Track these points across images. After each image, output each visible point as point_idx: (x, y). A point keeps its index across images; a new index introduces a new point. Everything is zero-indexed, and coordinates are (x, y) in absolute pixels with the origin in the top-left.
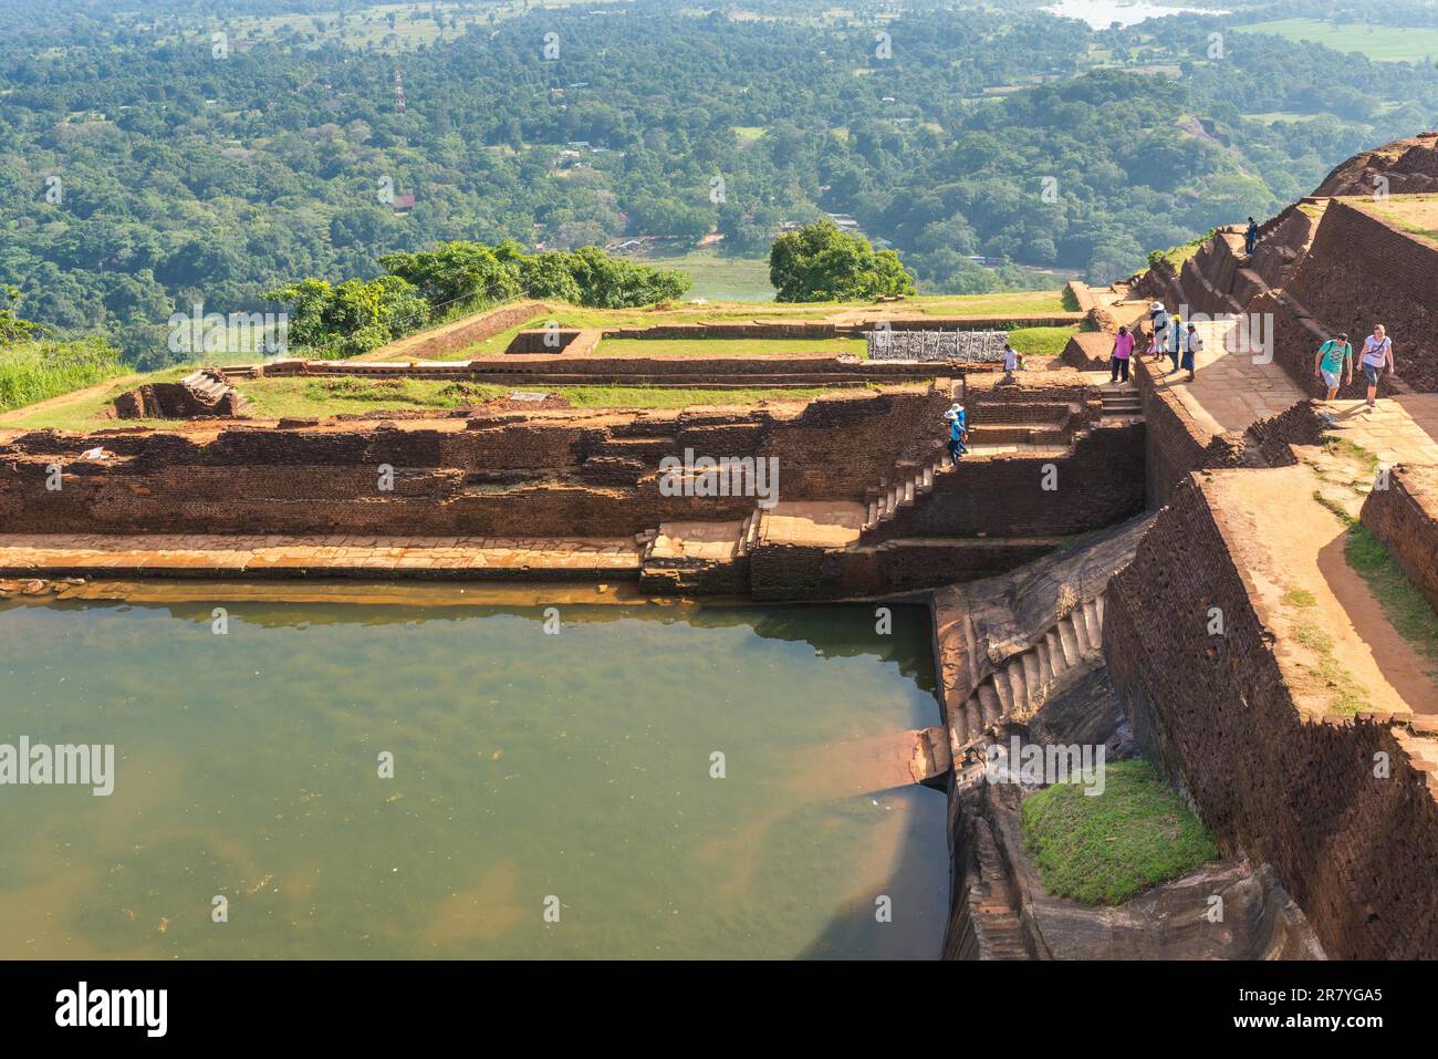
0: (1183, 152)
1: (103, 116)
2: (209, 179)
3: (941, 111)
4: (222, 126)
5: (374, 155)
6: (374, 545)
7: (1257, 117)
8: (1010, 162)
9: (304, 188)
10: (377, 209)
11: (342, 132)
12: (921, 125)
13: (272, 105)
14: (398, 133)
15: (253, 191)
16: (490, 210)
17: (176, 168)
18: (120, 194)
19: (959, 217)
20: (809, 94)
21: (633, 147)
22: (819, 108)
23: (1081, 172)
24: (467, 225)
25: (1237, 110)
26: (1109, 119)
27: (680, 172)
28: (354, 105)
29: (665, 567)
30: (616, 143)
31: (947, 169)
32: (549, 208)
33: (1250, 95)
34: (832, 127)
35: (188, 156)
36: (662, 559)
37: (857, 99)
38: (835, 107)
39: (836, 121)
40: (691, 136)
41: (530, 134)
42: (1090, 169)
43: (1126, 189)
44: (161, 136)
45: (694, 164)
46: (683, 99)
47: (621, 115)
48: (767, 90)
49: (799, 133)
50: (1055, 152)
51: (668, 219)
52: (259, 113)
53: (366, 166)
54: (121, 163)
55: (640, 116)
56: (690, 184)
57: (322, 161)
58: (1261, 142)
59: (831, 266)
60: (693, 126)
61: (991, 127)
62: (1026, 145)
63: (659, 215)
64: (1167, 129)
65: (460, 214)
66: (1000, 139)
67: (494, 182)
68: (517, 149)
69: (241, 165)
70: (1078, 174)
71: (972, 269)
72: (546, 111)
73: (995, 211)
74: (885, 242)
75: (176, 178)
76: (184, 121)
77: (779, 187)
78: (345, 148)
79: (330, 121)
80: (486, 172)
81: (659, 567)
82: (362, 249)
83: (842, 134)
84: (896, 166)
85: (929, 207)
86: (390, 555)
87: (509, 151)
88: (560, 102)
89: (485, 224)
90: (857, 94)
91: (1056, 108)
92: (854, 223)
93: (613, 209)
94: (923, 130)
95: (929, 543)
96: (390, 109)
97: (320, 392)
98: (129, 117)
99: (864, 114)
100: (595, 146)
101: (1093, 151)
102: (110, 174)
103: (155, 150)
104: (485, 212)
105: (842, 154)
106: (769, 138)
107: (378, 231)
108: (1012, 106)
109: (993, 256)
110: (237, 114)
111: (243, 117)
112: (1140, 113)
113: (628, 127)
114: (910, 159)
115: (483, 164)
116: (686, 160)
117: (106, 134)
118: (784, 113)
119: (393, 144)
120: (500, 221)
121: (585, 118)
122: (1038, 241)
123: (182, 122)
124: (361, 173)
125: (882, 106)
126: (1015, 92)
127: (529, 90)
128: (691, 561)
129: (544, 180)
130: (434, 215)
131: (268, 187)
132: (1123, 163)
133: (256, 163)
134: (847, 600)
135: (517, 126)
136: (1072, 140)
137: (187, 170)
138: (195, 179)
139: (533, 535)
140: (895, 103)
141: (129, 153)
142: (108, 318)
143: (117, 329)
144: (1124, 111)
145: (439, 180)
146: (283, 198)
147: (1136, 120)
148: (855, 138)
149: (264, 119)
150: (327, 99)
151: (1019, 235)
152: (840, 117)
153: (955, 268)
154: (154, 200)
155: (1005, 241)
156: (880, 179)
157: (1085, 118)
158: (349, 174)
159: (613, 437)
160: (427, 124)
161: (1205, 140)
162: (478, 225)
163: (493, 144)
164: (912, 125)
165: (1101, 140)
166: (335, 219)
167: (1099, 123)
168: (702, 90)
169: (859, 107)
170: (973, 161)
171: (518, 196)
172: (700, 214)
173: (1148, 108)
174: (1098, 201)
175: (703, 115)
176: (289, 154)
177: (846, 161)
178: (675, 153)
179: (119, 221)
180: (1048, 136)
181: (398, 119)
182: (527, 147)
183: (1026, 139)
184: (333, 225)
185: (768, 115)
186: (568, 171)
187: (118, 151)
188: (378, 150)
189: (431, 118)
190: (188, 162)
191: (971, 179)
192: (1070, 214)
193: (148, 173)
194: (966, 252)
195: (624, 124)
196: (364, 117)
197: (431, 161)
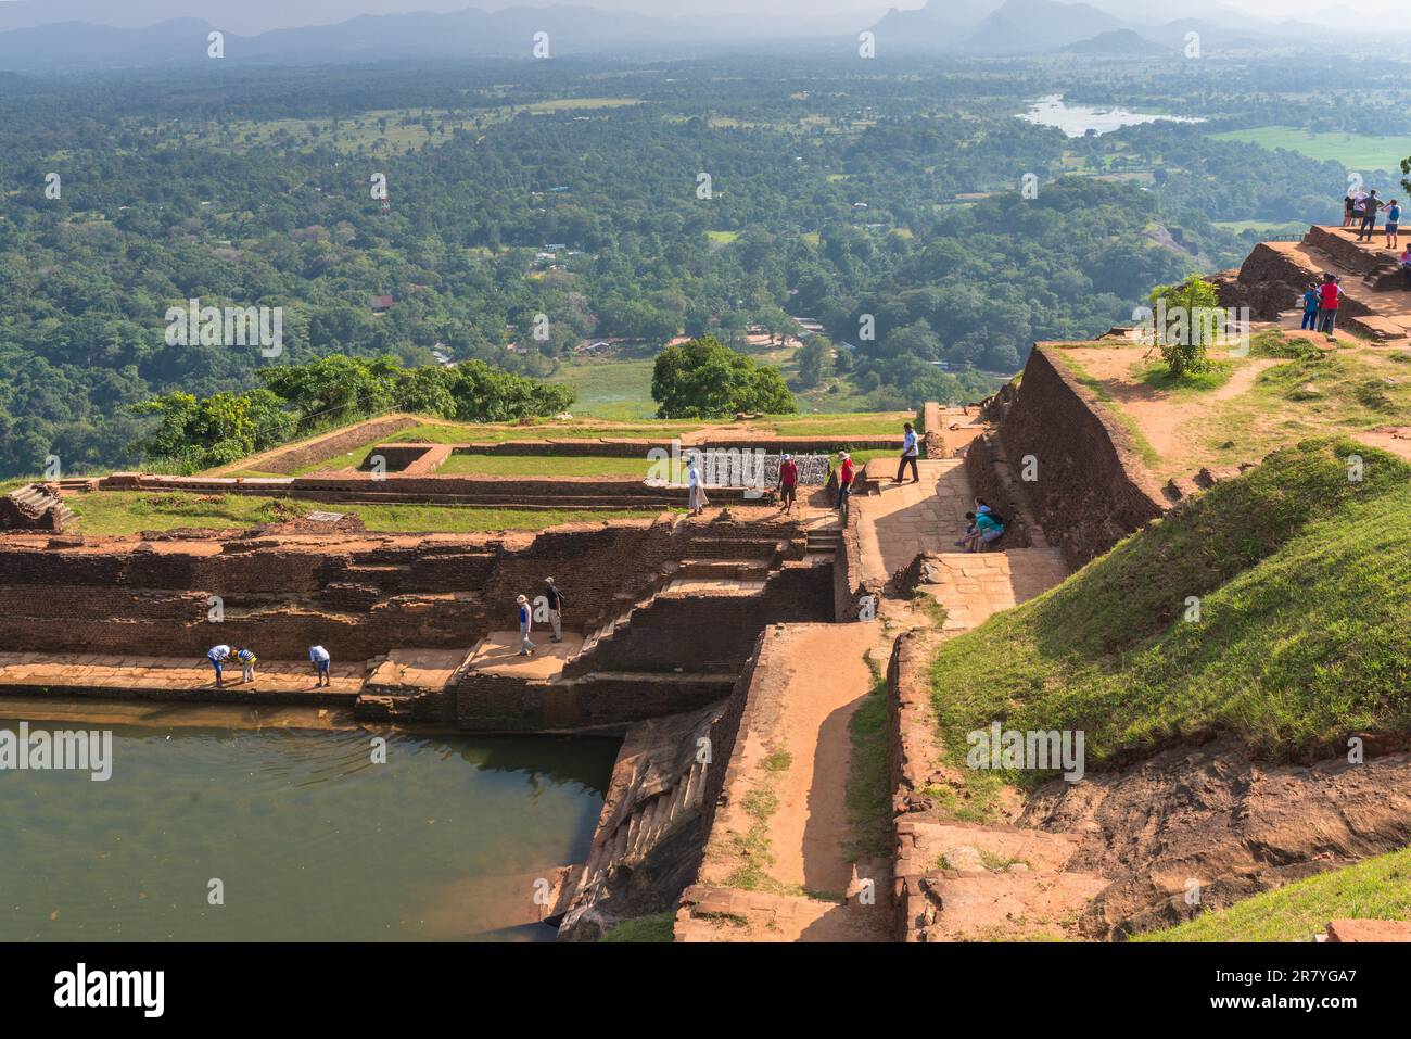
0: (1148, 260)
1: (103, 217)
2: (197, 279)
3: (912, 216)
4: (214, 226)
5: (355, 256)
6: (120, 665)
7: (1226, 224)
8: (974, 268)
9: (287, 286)
10: (356, 310)
11: (328, 234)
12: (892, 230)
13: (263, 207)
14: (380, 234)
15: (238, 289)
16: (464, 311)
17: (166, 267)
18: (111, 292)
19: (923, 323)
20: (782, 199)
21: (607, 251)
22: (791, 213)
23: (1047, 278)
24: (441, 325)
25: (1207, 218)
26: (1076, 226)
27: (651, 275)
28: (341, 208)
29: (381, 694)
30: (591, 246)
31: (912, 276)
32: (522, 309)
33: (1223, 203)
34: (801, 231)
35: (179, 256)
36: (378, 686)
37: (830, 204)
38: (808, 212)
39: (808, 226)
40: (664, 240)
41: (508, 236)
42: (1055, 275)
43: (1091, 296)
44: (156, 236)
45: (665, 268)
46: (659, 203)
47: (597, 219)
48: (742, 195)
49: (770, 238)
50: (1022, 259)
51: (637, 322)
52: (250, 215)
53: (348, 267)
54: (116, 262)
55: (616, 218)
56: (660, 287)
57: (307, 261)
58: (1230, 250)
59: (706, 382)
60: (666, 229)
61: (960, 233)
62: (993, 251)
63: (628, 318)
64: (1135, 237)
65: (435, 314)
66: (966, 245)
67: (470, 284)
68: (494, 251)
69: (228, 265)
70: (1043, 281)
71: (934, 374)
72: (525, 214)
73: (959, 317)
74: (849, 346)
75: (166, 277)
76: (179, 222)
77: (747, 291)
78: (329, 249)
79: (318, 223)
80: (463, 274)
81: (376, 694)
82: (339, 348)
83: (813, 239)
84: (864, 271)
85: (894, 312)
86: (131, 675)
87: (487, 253)
88: (539, 205)
89: (458, 324)
90: (829, 199)
91: (1024, 215)
92: (820, 327)
93: (584, 312)
94: (893, 234)
95: (626, 677)
96: (375, 212)
97: (145, 507)
98: (127, 218)
99: (835, 220)
100: (570, 249)
101: (1059, 258)
102: (104, 272)
103: (149, 250)
104: (459, 313)
105: (810, 259)
106: (741, 242)
107: (355, 331)
108: (981, 213)
109: (955, 362)
110: (229, 215)
111: (235, 218)
112: (1107, 221)
113: (603, 230)
114: (879, 265)
115: (461, 266)
116: (658, 264)
117: (104, 233)
118: (757, 218)
119: (375, 246)
120: (474, 321)
121: (562, 221)
122: (1001, 348)
123: (175, 223)
124: (343, 273)
125: (854, 212)
126: (984, 199)
127: (510, 194)
128: (406, 689)
129: (519, 283)
130: (410, 316)
131: (252, 286)
132: (1088, 269)
133: (243, 263)
134: (548, 731)
135: (495, 229)
136: (1038, 247)
137: (177, 269)
138: (183, 278)
139: (272, 658)
140: (868, 208)
141: (123, 252)
142: (93, 412)
143: (99, 423)
144: (1091, 218)
145: (418, 281)
146: (266, 297)
147: (1103, 227)
148: (825, 242)
149: (254, 221)
150: (316, 201)
151: (982, 341)
152: (813, 222)
153: (917, 373)
154: (143, 298)
155: (968, 347)
156: (848, 285)
157: (1052, 225)
158: (332, 274)
159: (355, 564)
160: (409, 226)
161: (1173, 248)
162: (452, 325)
163: (472, 246)
164: (883, 230)
165: (1068, 247)
166: (315, 318)
167: (1066, 230)
168: (679, 195)
169: (832, 212)
170: (939, 267)
171: (492, 298)
172: (668, 317)
173: (1115, 216)
174: (1062, 308)
175: (676, 219)
176: (275, 254)
177: (815, 266)
178: (648, 257)
179: (109, 318)
180: (1015, 242)
181: (382, 221)
182: (505, 249)
183: (994, 246)
184: (312, 324)
185: (741, 220)
186: (543, 273)
187: (113, 250)
188: (360, 251)
189: (414, 220)
190: (180, 262)
191: (937, 285)
192: (1034, 320)
193: (140, 272)
194: (930, 358)
195: (599, 228)
196: (350, 219)
197: (410, 262)
